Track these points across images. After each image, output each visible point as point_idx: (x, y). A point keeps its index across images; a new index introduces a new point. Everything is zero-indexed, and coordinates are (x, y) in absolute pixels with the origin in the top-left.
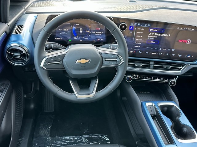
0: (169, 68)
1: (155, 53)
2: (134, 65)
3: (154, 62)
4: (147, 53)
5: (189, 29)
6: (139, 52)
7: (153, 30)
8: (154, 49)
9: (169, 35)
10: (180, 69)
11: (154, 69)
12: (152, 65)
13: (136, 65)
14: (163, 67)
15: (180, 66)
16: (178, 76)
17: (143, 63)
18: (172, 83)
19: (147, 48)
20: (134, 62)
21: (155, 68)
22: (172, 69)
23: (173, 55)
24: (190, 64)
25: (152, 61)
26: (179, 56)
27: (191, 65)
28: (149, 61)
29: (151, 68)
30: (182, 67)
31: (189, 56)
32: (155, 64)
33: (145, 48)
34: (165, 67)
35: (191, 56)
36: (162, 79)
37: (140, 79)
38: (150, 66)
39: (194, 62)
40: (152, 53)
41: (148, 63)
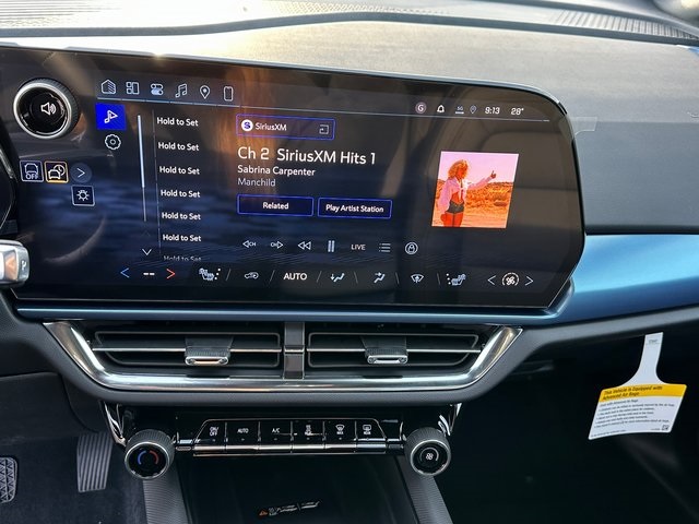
0: (399, 358)
1: (302, 276)
3: (310, 326)
4: (254, 275)
5: (488, 110)
6: (203, 271)
7: (260, 127)
8: (291, 248)
9: (369, 159)
10: (464, 363)
12: (295, 347)
13: (193, 358)
14: (362, 357)
15: (467, 343)
16: (459, 406)
17: (236, 341)
18: (429, 457)
19: (248, 244)
21: (315, 365)
22: (418, 364)
23: (417, 278)
25: (295, 324)
26: (455, 282)
27: (531, 333)
28: (279, 326)
29: (287, 368)
30: (481, 345)
31: (510, 281)
32: (316, 341)
33: (234, 249)
34: (375, 359)
35: (523, 281)
36: (367, 430)
37: (228, 447)
38: (282, 353)
39: (544, 314)
40: (287, 276)
41: (272, 341)
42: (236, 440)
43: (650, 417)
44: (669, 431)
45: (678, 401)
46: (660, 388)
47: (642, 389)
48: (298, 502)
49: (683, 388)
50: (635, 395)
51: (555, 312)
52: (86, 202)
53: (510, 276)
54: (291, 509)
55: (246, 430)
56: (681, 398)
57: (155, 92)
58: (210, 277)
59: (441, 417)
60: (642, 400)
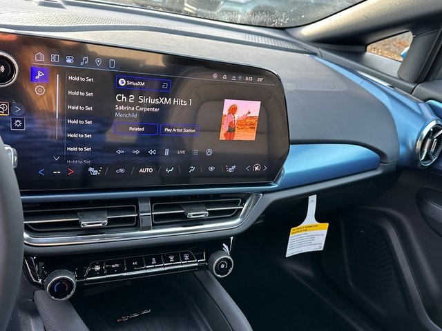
0: (204, 213)
1: (150, 170)
2: (77, 223)
3: (153, 200)
4: (122, 171)
5: (247, 78)
6: (91, 169)
7: (130, 83)
8: (144, 154)
9: (188, 103)
10: (234, 214)
11: (155, 226)
12: (146, 212)
13: (85, 223)
14: (183, 216)
15: (236, 203)
16: (232, 238)
17: (110, 211)
18: (223, 266)
19: (119, 152)
20: (74, 213)
21: (159, 221)
22: (214, 217)
23: (211, 169)
24: (264, 192)
25: (144, 199)
26: (230, 170)
27: (266, 195)
28: (135, 201)
29: (142, 225)
30: (242, 204)
31: (257, 168)
32: (157, 208)
33: (111, 155)
34: (191, 215)
35: (262, 168)
36: (187, 257)
37: (107, 276)
38: (138, 217)
39: (271, 185)
40: (141, 171)
41: (131, 210)
42: (111, 271)
43: (313, 242)
44: (322, 249)
45: (325, 232)
46: (317, 226)
47: (309, 227)
48: (139, 311)
49: (327, 225)
50: (306, 230)
51: (275, 182)
52: (19, 128)
53: (256, 166)
54: (135, 315)
55: (117, 265)
56: (326, 231)
57: (69, 61)
58: (95, 173)
59: (224, 245)
60: (309, 233)
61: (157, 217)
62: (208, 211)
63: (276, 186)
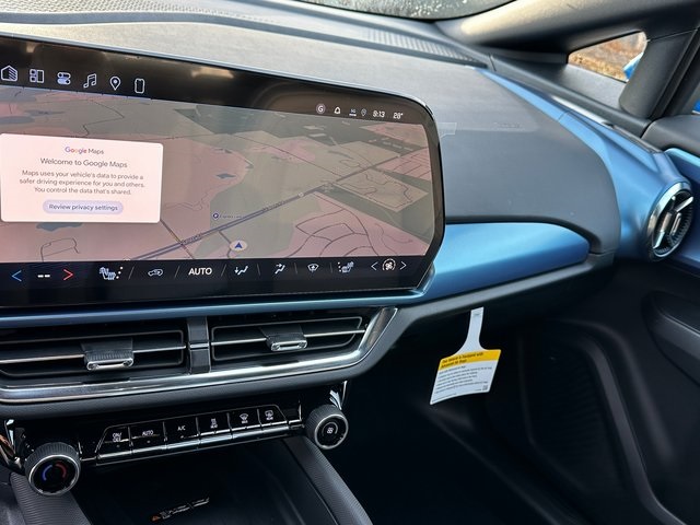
0: (299, 343)
1: (207, 270)
2: (81, 363)
3: (212, 320)
4: (158, 272)
5: (375, 114)
6: (103, 271)
11: (216, 365)
12: (201, 343)
13: (95, 363)
14: (264, 347)
16: (345, 383)
17: (138, 341)
18: (330, 431)
20: (75, 346)
21: (222, 357)
22: (317, 348)
23: (313, 268)
24: (401, 306)
25: (197, 319)
26: (344, 269)
27: (404, 311)
28: (182, 323)
29: (195, 364)
30: (364, 326)
31: (389, 266)
32: (219, 335)
34: (278, 346)
35: (398, 265)
36: (270, 416)
37: (135, 451)
38: (186, 351)
39: (412, 294)
40: (192, 272)
41: (175, 338)
42: (139, 444)
43: (474, 380)
44: (488, 390)
45: (494, 364)
46: (481, 354)
47: (469, 356)
48: (189, 501)
49: (498, 352)
50: (464, 361)
51: (420, 289)
53: (388, 262)
54: (183, 509)
55: (151, 432)
56: (496, 362)
57: (62, 81)
58: (112, 276)
59: (332, 393)
60: (469, 365)
61: (219, 351)
62: (308, 339)
63: (421, 295)
